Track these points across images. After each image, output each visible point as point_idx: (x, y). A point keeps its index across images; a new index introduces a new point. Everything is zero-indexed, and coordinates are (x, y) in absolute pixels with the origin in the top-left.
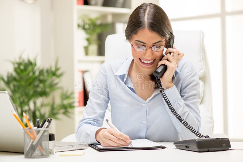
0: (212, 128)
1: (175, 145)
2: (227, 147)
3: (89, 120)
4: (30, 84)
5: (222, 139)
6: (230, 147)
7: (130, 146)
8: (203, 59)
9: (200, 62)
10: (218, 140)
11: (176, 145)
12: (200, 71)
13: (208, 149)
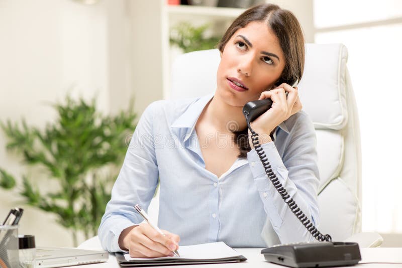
0: (356, 223)
1: (263, 255)
2: (353, 259)
3: (121, 208)
4: (84, 143)
5: (347, 244)
6: (360, 258)
7: (175, 257)
8: (342, 95)
9: (337, 102)
10: (335, 246)
11: (265, 255)
12: (336, 117)
13: (317, 263)
